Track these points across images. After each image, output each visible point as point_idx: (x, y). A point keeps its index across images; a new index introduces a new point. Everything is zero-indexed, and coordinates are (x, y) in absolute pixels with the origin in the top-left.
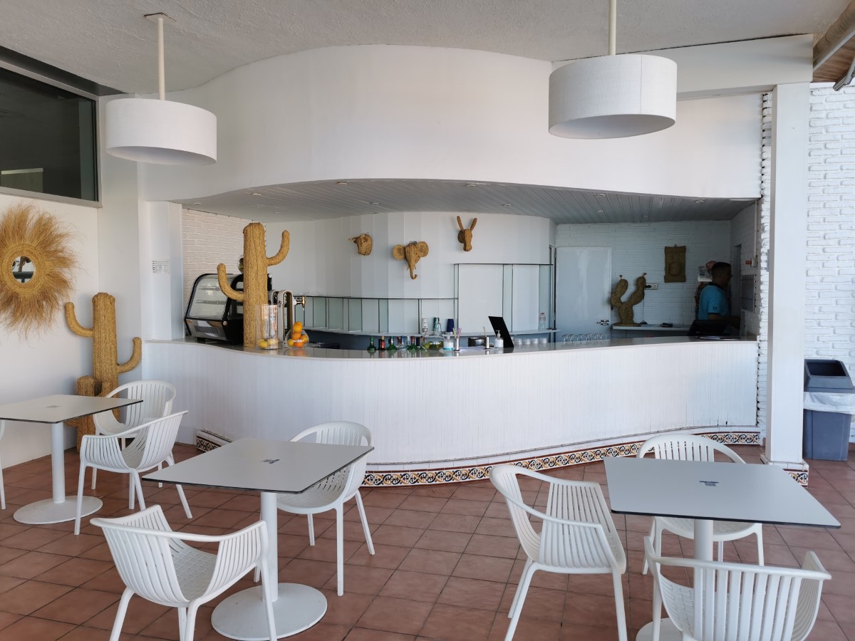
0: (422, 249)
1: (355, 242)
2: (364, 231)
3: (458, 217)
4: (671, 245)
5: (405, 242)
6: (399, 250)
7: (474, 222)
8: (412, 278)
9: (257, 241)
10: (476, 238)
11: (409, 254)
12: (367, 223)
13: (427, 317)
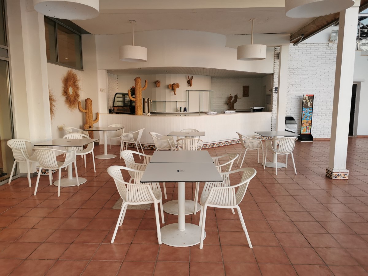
0: (178, 86)
1: (155, 83)
2: (157, 80)
3: (188, 76)
4: (245, 85)
5: (172, 83)
6: (170, 86)
7: (192, 78)
8: (175, 95)
9: (139, 83)
10: (194, 82)
11: (173, 87)
12: (158, 78)
13: (179, 107)
